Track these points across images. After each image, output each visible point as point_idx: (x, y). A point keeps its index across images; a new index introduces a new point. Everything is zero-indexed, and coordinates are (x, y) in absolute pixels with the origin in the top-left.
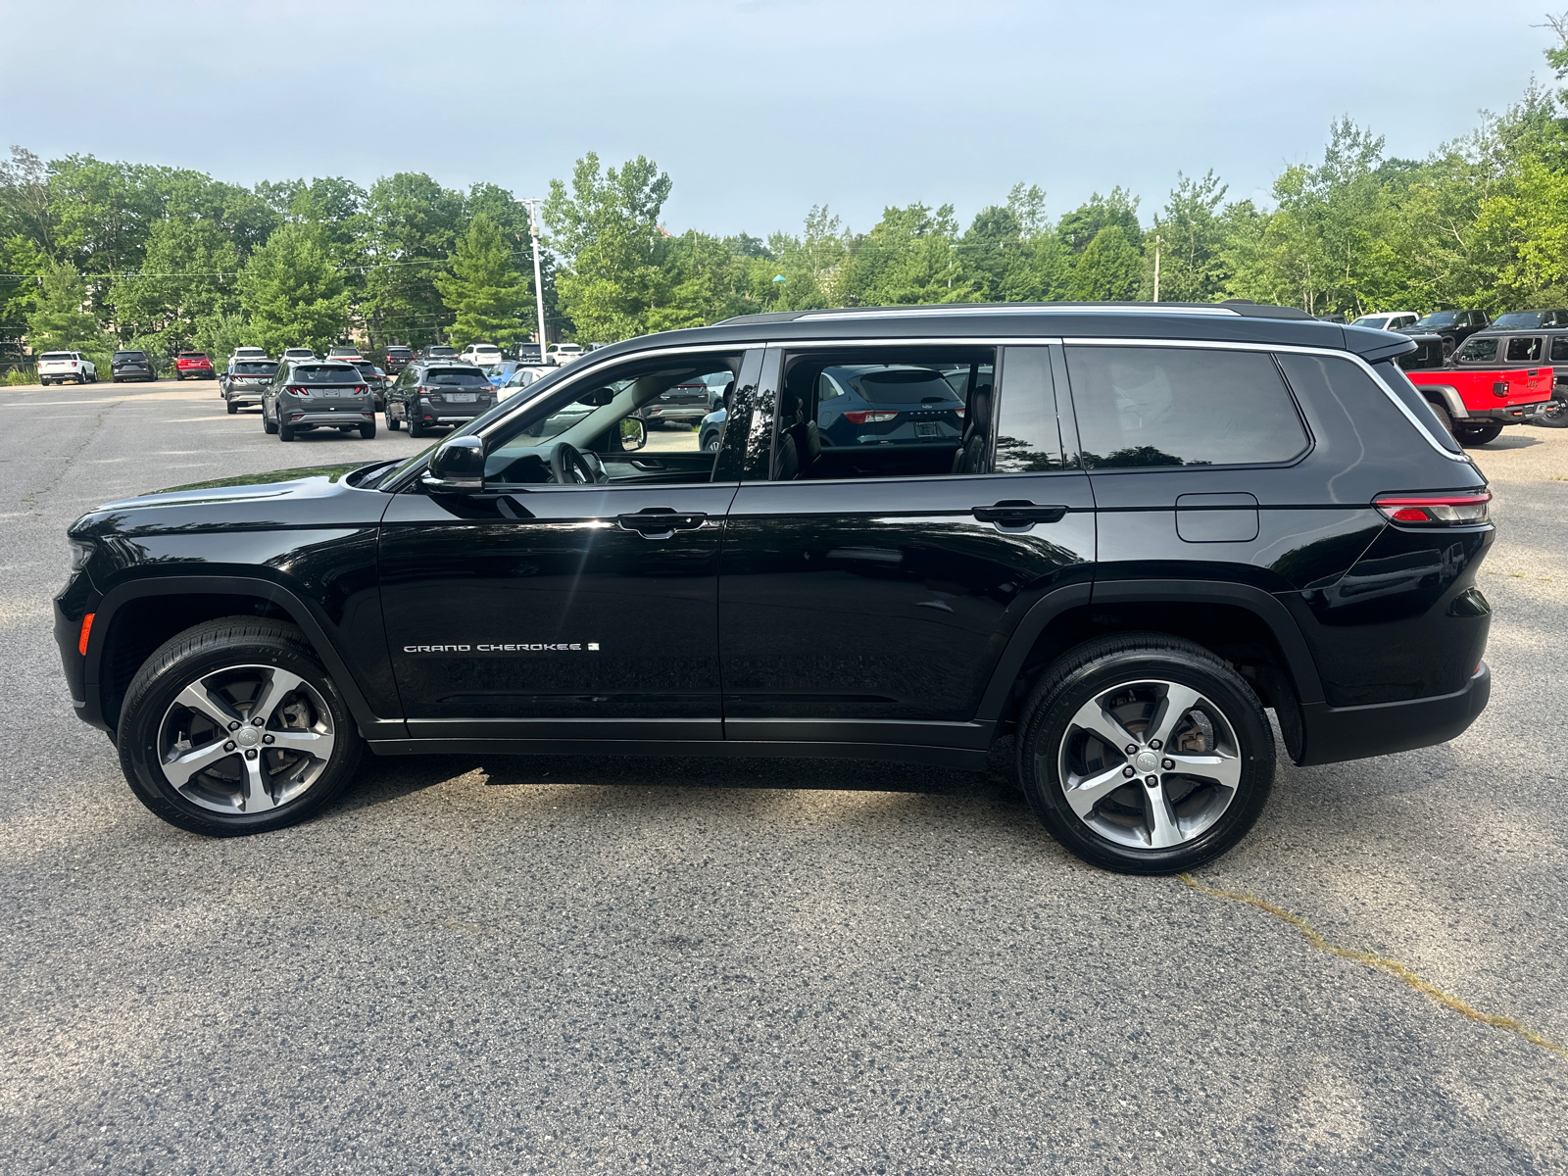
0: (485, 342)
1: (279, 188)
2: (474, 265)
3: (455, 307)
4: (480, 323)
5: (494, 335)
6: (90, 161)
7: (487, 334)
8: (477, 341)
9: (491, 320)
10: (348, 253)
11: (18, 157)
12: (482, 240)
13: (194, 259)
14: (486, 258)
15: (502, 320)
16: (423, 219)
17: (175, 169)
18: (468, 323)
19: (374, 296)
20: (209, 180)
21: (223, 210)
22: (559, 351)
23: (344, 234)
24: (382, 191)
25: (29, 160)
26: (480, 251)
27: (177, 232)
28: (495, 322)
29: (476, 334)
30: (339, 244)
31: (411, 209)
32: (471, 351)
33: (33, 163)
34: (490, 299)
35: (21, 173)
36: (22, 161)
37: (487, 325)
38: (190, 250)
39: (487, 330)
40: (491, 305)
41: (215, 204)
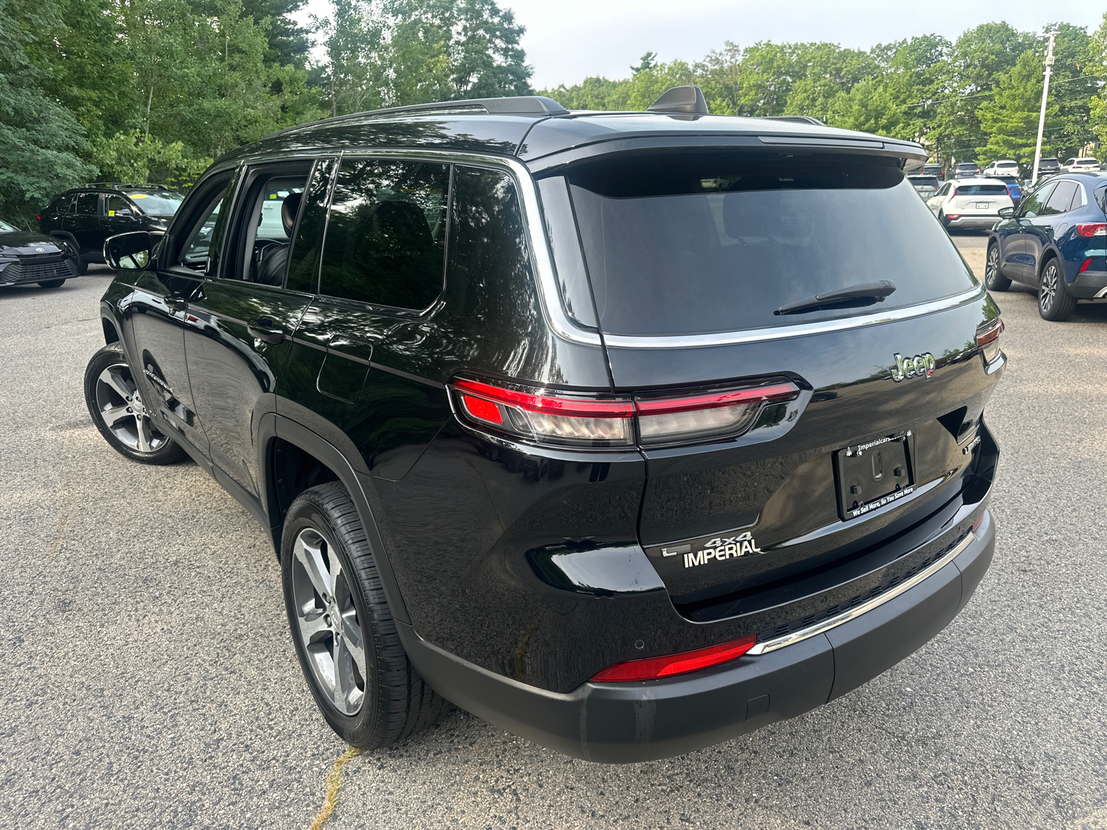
0: (1009, 159)
1: (888, 48)
2: (1012, 95)
3: (989, 131)
4: (1006, 142)
5: (1018, 152)
6: (768, 45)
7: (1012, 152)
8: (1004, 157)
9: (1018, 140)
10: (926, 93)
11: (728, 48)
12: (1024, 73)
13: (816, 106)
14: (1025, 88)
15: (1028, 140)
16: (993, 60)
17: (818, 43)
18: (997, 143)
19: (939, 126)
20: (838, 47)
21: (842, 69)
22: (1075, 165)
23: (926, 78)
24: (966, 40)
25: (733, 49)
26: (1021, 82)
27: (808, 88)
28: (1020, 141)
29: (1003, 152)
30: (921, 87)
31: (985, 52)
32: (993, 166)
33: (736, 50)
34: (1021, 122)
35: (728, 58)
36: (729, 50)
37: (1015, 145)
38: (814, 100)
39: (1013, 149)
40: (1021, 127)
41: (838, 66)
